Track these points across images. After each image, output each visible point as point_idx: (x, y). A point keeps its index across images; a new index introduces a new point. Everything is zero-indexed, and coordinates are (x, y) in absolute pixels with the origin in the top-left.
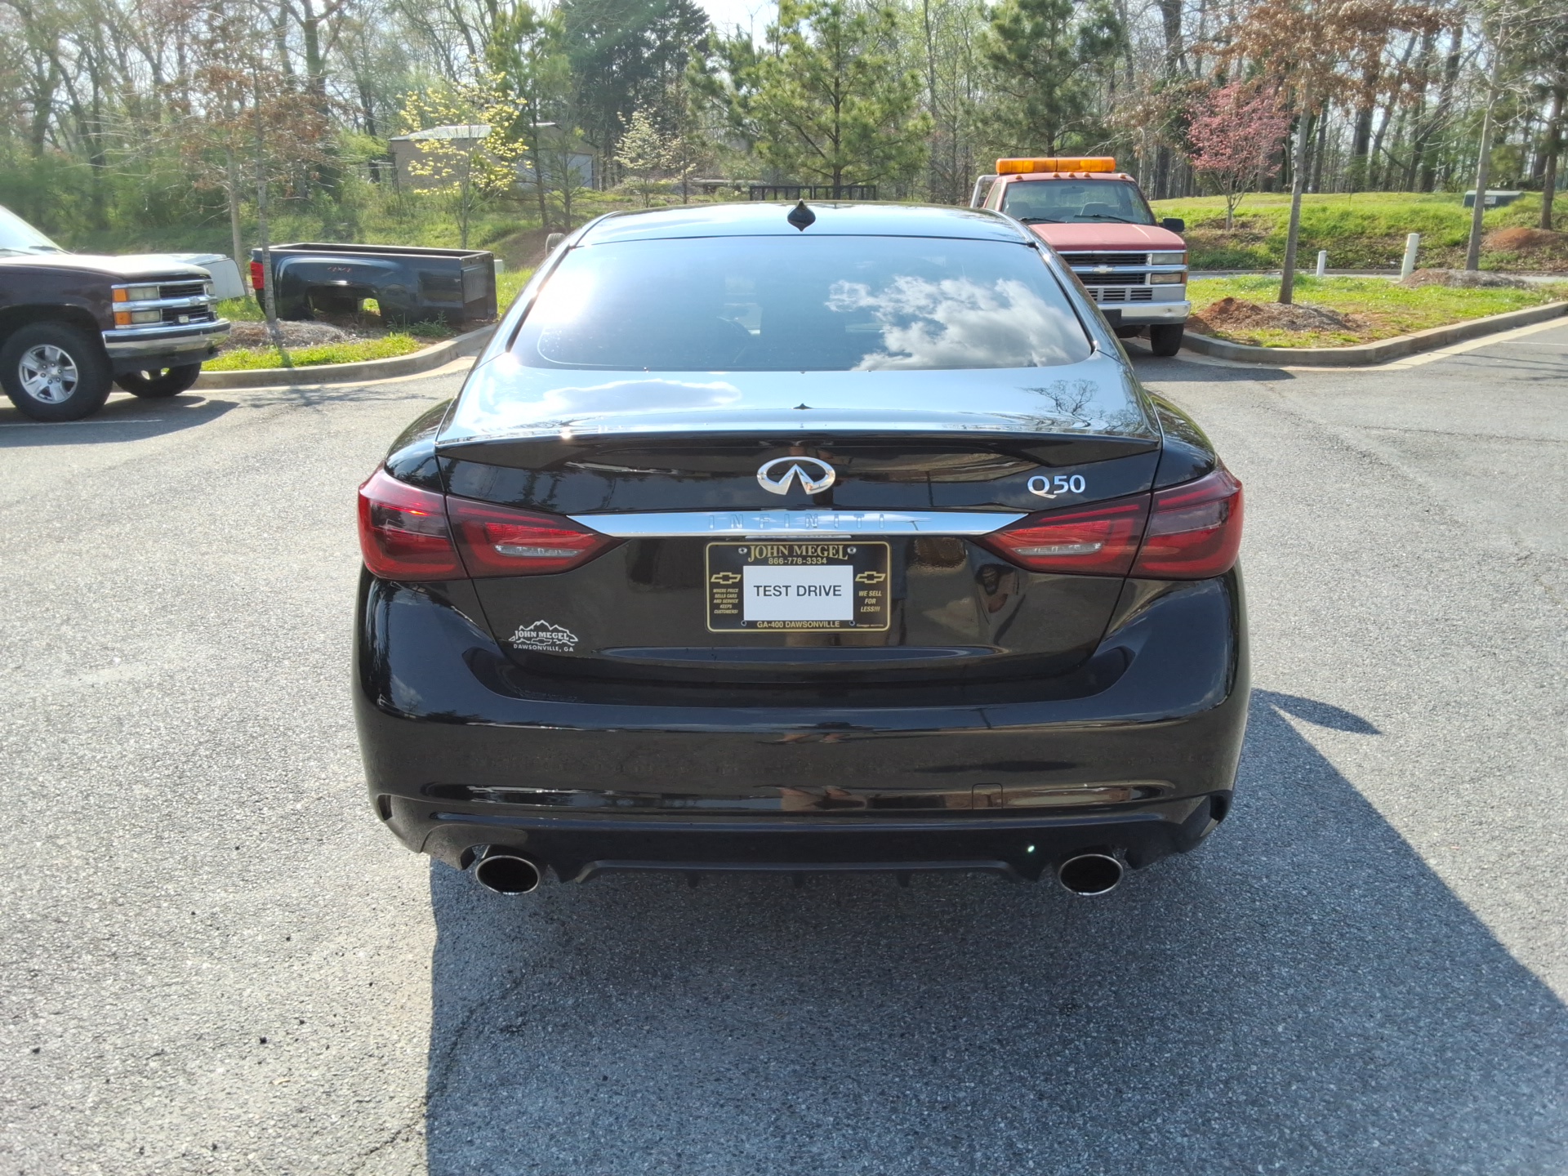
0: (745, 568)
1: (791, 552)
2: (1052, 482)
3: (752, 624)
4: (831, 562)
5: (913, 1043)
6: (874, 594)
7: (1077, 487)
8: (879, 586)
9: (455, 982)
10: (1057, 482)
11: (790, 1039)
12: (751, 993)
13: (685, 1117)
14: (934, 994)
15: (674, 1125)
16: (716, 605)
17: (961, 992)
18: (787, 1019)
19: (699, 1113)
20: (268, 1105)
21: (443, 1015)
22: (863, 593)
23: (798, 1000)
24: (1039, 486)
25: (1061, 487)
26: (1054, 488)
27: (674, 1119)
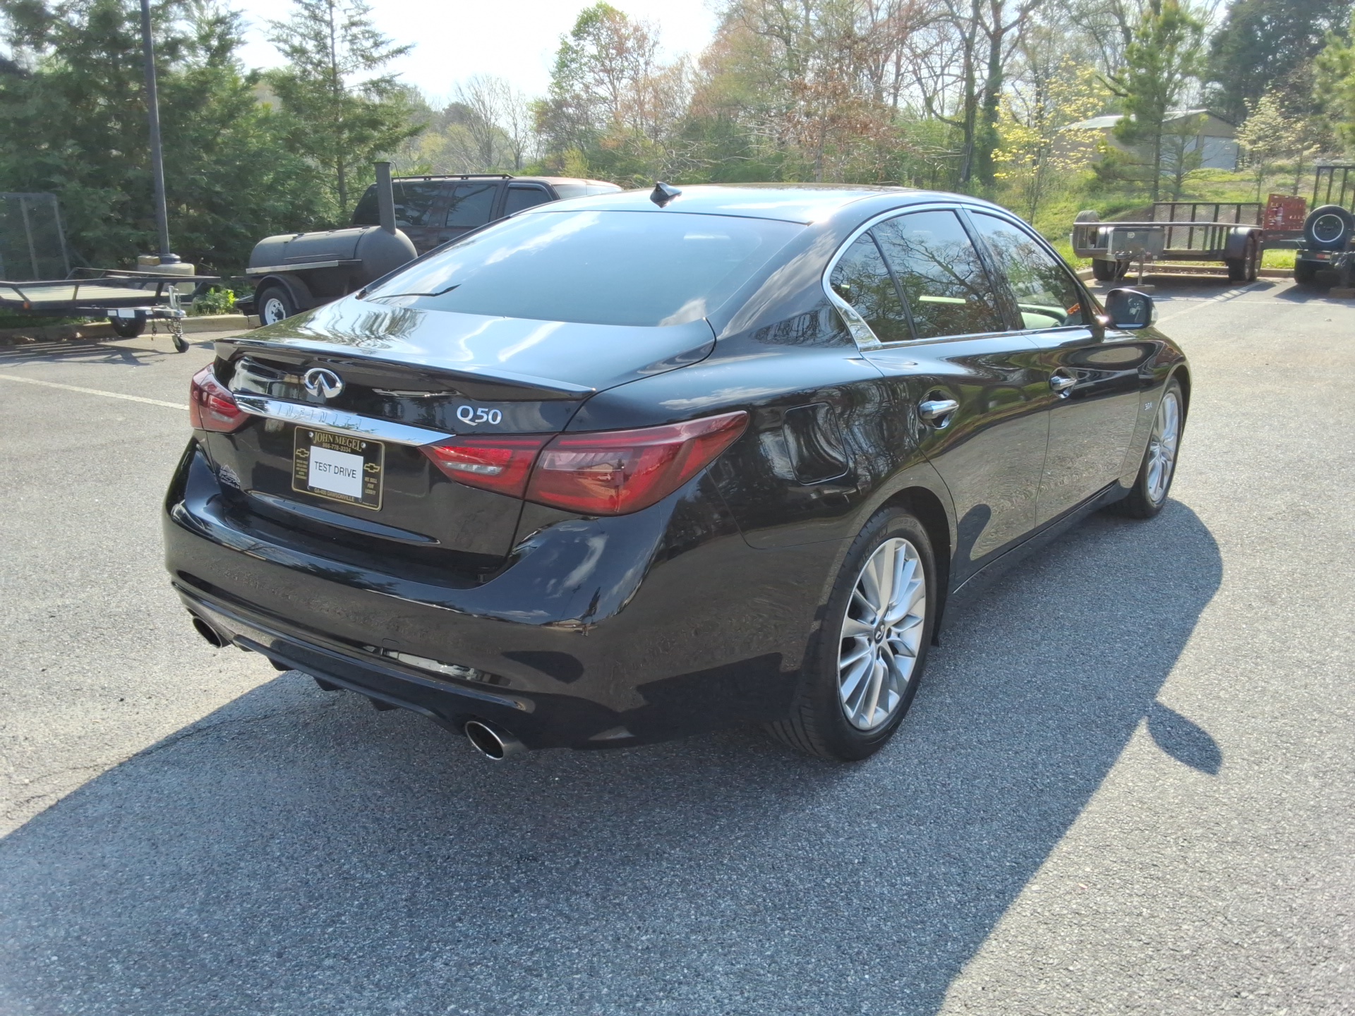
0: (313, 448)
1: (335, 442)
2: (475, 412)
3: (312, 489)
4: (354, 452)
5: (398, 836)
6: (372, 480)
7: (494, 419)
8: (376, 476)
9: (241, 705)
10: (479, 413)
11: (337, 804)
12: (365, 771)
13: (217, 818)
14: (462, 815)
15: (206, 819)
16: (297, 472)
17: (481, 820)
18: (356, 792)
19: (227, 820)
20: (75, 729)
21: (207, 719)
22: (367, 479)
23: (381, 786)
24: (465, 413)
25: (481, 417)
26: (476, 417)
27: (212, 817)
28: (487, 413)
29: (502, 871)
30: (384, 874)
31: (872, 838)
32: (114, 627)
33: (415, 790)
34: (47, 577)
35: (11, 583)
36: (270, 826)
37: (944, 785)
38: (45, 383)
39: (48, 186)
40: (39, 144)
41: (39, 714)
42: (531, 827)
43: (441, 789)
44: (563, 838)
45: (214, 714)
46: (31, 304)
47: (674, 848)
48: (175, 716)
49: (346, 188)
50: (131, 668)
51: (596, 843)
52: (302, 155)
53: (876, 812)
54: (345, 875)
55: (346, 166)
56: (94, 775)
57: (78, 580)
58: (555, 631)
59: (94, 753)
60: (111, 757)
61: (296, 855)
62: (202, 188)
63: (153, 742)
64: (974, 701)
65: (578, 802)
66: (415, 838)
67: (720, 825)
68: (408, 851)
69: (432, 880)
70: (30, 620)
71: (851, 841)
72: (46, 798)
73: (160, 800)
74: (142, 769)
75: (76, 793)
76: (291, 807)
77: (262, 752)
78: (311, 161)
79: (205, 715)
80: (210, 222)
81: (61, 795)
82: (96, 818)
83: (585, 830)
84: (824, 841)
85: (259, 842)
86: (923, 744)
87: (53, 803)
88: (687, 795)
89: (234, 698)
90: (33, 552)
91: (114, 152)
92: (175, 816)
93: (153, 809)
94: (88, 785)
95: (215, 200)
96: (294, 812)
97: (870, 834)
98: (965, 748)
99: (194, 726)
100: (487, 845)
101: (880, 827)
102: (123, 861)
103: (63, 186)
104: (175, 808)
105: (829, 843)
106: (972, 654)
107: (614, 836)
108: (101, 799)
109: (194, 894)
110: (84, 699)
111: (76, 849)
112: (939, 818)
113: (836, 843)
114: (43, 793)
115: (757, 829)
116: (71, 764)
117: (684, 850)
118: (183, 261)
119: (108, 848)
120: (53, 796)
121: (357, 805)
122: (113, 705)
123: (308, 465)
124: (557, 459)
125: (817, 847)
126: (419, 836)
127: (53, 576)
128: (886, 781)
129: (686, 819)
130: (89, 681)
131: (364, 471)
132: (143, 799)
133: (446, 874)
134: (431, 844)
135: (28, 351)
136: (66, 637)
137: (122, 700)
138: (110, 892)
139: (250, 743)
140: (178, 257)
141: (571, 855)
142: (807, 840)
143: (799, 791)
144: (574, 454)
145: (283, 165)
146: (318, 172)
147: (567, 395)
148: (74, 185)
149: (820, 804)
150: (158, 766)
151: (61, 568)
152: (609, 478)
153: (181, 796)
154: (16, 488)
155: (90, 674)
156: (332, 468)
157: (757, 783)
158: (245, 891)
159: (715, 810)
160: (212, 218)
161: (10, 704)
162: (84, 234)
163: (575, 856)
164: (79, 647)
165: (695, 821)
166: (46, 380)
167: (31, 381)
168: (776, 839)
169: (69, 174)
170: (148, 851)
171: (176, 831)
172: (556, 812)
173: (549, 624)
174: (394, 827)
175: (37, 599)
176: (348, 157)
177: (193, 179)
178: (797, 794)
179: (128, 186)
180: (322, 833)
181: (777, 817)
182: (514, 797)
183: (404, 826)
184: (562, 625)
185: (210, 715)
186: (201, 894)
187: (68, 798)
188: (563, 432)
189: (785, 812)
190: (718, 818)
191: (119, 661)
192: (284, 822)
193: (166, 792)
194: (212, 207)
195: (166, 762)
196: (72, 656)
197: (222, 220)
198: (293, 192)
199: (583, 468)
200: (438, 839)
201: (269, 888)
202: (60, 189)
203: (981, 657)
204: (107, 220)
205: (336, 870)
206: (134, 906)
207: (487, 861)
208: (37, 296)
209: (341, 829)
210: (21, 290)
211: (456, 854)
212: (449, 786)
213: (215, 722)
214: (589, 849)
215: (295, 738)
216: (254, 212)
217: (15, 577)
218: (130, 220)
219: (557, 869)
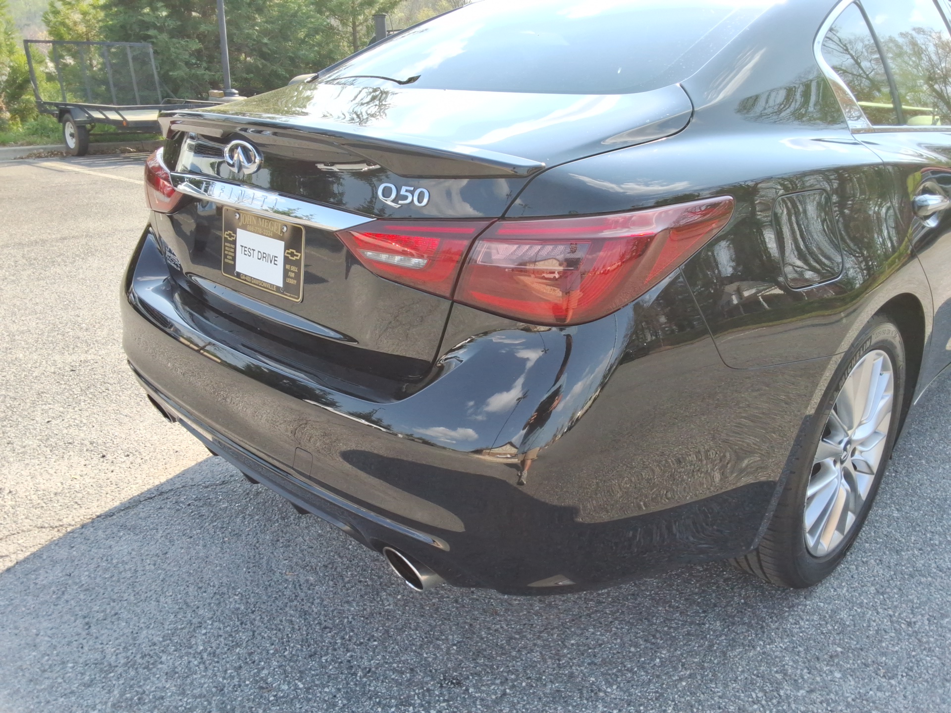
0: (239, 231)
1: (257, 222)
2: (398, 191)
3: (239, 275)
4: (275, 236)
5: (321, 636)
6: (294, 269)
7: (420, 201)
8: (297, 263)
9: (204, 468)
10: (403, 192)
11: (269, 590)
12: (302, 551)
13: (154, 596)
14: (389, 615)
15: (143, 598)
16: (226, 256)
17: (406, 625)
18: (289, 577)
19: (162, 599)
20: (54, 485)
21: (171, 481)
22: (288, 267)
23: (314, 570)
24: (387, 193)
25: (406, 198)
26: (399, 197)
27: (149, 594)
28: (412, 193)
29: (424, 695)
30: (301, 686)
31: (837, 694)
32: (119, 383)
33: (347, 579)
34: (80, 334)
35: (50, 339)
36: (201, 612)
37: (909, 624)
38: (131, 180)
39: (146, 38)
40: (143, 8)
41: (30, 467)
42: (457, 638)
43: (371, 579)
44: (490, 658)
45: (178, 476)
46: (128, 123)
47: (611, 685)
48: (144, 476)
49: (359, 43)
50: (121, 424)
51: (525, 669)
52: (327, 17)
53: (837, 656)
54: (262, 684)
55: (358, 26)
56: (56, 535)
57: (103, 338)
58: (485, 460)
59: (63, 512)
60: (75, 517)
61: (218, 651)
62: (254, 40)
63: (117, 503)
64: (923, 516)
65: (507, 610)
66: (339, 641)
67: (660, 658)
68: (329, 657)
69: (349, 700)
70: (54, 373)
71: (814, 696)
72: (7, 559)
73: (106, 570)
74: (100, 532)
75: (34, 555)
76: (225, 590)
77: (212, 522)
78: (334, 22)
79: (170, 477)
80: (260, 66)
81: (21, 557)
82: (44, 586)
83: (514, 648)
84: (782, 693)
85: (186, 630)
86: (877, 568)
87: (10, 564)
88: (623, 613)
89: (199, 460)
90: (77, 312)
91: (194, 14)
92: (116, 591)
93: (98, 580)
94: (47, 548)
95: (265, 49)
96: (226, 596)
97: (834, 688)
98: (924, 576)
99: (157, 488)
100: (410, 657)
101: (844, 677)
102: (54, 642)
103: (156, 37)
104: (118, 581)
105: (788, 697)
106: (911, 460)
107: (545, 661)
108: (54, 563)
109: (109, 692)
110: (71, 453)
111: (15, 622)
112: (911, 670)
113: (796, 697)
114: (6, 553)
115: (703, 668)
116: (39, 522)
117: (621, 689)
118: (241, 94)
119: (45, 624)
120: (13, 557)
121: (287, 593)
122: (95, 461)
123: (235, 249)
124: (494, 251)
125: (774, 701)
126: (343, 638)
127: (85, 333)
128: (843, 614)
129: (622, 645)
130: (82, 435)
131: (286, 258)
132: (92, 566)
133: (364, 694)
134: (353, 650)
135: (128, 158)
136: (77, 390)
137: (104, 456)
138: (31, 681)
139: (204, 511)
140: (236, 92)
141: (498, 681)
142: (762, 689)
143: (746, 620)
144: (515, 247)
145: (312, 23)
146: (338, 30)
147: (510, 171)
148: (164, 37)
149: (772, 642)
150: (115, 530)
151: (94, 326)
152: (557, 276)
153: (127, 567)
154: (83, 259)
155: (84, 428)
156: (256, 252)
157: (698, 604)
158: (158, 694)
159: (654, 636)
160: (262, 64)
161: (10, 454)
162: (171, 73)
163: (502, 683)
164: (85, 401)
165: (633, 649)
166: (134, 178)
167: (123, 178)
168: (726, 686)
169: (160, 29)
170: (80, 631)
171: (113, 608)
172: (484, 621)
173: (478, 452)
174: (320, 624)
175: (66, 353)
176: (360, 17)
177: (248, 34)
178: (744, 624)
179: (202, 37)
180: (248, 626)
181: (724, 654)
182: (442, 597)
183: (329, 624)
184: (494, 455)
185: (175, 477)
186: (116, 692)
187: (26, 560)
188: (503, 218)
189: (733, 648)
190: (659, 647)
191: (113, 416)
192: (215, 608)
193: (115, 561)
194: (263, 56)
195: (123, 527)
196: (76, 409)
197: (269, 64)
198: (319, 44)
199: (525, 264)
200: (361, 643)
201: (183, 693)
202: (155, 40)
203: (921, 464)
204: (187, 64)
205: (255, 675)
206: (48, 702)
207: (409, 680)
208: (132, 117)
209: (269, 621)
210: (121, 112)
211: (378, 666)
212: (380, 577)
213: (178, 485)
214: (517, 676)
215: (246, 507)
216: (292, 60)
217: (56, 334)
218: (204, 65)
219: (482, 700)
